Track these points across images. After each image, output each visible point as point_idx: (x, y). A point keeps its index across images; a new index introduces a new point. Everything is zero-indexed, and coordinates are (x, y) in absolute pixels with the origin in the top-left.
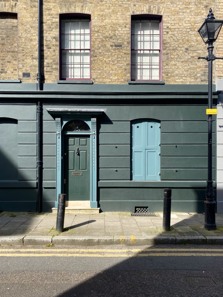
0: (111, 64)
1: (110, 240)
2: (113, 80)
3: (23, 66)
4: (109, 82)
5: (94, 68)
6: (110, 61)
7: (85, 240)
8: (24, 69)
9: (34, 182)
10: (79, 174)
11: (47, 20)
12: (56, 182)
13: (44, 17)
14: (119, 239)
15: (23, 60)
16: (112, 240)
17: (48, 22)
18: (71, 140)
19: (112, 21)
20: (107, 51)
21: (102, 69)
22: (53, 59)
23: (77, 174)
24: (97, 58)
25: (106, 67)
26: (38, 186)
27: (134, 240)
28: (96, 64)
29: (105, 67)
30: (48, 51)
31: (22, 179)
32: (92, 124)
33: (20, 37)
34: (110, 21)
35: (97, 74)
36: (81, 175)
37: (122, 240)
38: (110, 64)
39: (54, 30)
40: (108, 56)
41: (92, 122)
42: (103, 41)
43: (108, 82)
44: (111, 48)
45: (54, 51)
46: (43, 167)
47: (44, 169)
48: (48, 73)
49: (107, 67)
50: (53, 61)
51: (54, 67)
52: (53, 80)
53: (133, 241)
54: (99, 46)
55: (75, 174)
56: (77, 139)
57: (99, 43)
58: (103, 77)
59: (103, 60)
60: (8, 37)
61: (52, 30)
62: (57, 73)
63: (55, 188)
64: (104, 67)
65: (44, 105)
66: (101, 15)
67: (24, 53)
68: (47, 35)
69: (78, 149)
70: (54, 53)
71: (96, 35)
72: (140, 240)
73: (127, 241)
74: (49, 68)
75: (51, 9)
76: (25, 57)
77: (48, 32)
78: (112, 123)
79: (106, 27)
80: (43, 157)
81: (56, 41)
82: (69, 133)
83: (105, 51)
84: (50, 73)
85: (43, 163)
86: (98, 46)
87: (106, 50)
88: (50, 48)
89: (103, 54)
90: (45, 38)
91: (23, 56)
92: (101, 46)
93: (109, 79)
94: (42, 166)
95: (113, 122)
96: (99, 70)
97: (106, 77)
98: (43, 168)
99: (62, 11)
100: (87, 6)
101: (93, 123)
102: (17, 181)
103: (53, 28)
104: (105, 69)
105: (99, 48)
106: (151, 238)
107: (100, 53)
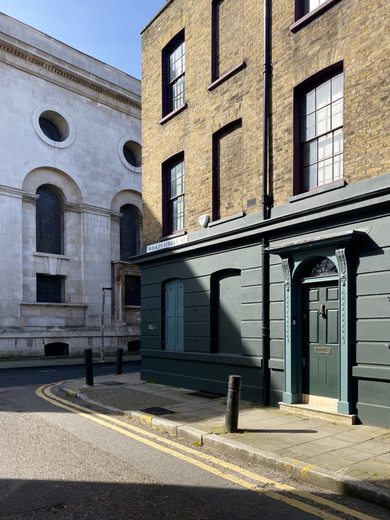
0: (382, 137)
1: (269, 460)
2: (385, 166)
3: (248, 191)
4: (378, 172)
5: (349, 157)
6: (379, 131)
7: (238, 449)
8: (249, 195)
9: (258, 359)
10: (327, 351)
11: (278, 107)
12: (284, 360)
13: (274, 105)
14: (283, 464)
15: (248, 182)
16: (272, 460)
17: (278, 110)
18: (313, 293)
19: (385, 48)
20: (375, 113)
21: (363, 152)
22: (285, 165)
23: (323, 351)
24: (354, 135)
25: (372, 145)
26: (263, 365)
27: (307, 472)
28: (353, 147)
29: (370, 147)
30: (279, 155)
31: (246, 353)
32: (338, 261)
33: (245, 150)
34: (381, 50)
35: (354, 166)
36: (328, 352)
37: (288, 465)
38: (379, 137)
39: (286, 118)
40: (375, 123)
41: (337, 257)
42: (365, 97)
43: (376, 173)
44: (382, 103)
45: (287, 151)
46: (270, 337)
47: (272, 340)
48: (278, 191)
49: (374, 144)
50: (285, 168)
51: (286, 177)
52: (285, 199)
53: (305, 473)
54: (358, 110)
55: (320, 351)
56: (323, 290)
57: (359, 106)
58: (366, 167)
59: (366, 133)
60: (235, 155)
61: (283, 120)
62: (290, 186)
63: (282, 371)
64: (368, 147)
65: (271, 242)
66: (362, 50)
67: (249, 171)
68: (277, 130)
69: (324, 307)
70: (287, 155)
71: (354, 92)
72: (317, 475)
73: (296, 470)
74: (279, 181)
75: (283, 87)
76: (249, 177)
77: (278, 126)
78: (383, 253)
79: (372, 66)
80: (269, 321)
81: (289, 134)
82: (307, 281)
83: (370, 116)
84: (280, 190)
85: (270, 330)
86: (356, 112)
87: (372, 112)
88: (281, 149)
89: (367, 122)
90: (274, 137)
91: (249, 175)
92: (362, 110)
93: (377, 167)
94: (269, 335)
95: (384, 249)
96: (358, 156)
97: (371, 165)
98: (270, 339)
99: (297, 82)
100: (338, 48)
101: (339, 258)
102: (240, 356)
103: (285, 116)
104: (370, 149)
105: (359, 114)
106: (338, 480)
107: (360, 123)
